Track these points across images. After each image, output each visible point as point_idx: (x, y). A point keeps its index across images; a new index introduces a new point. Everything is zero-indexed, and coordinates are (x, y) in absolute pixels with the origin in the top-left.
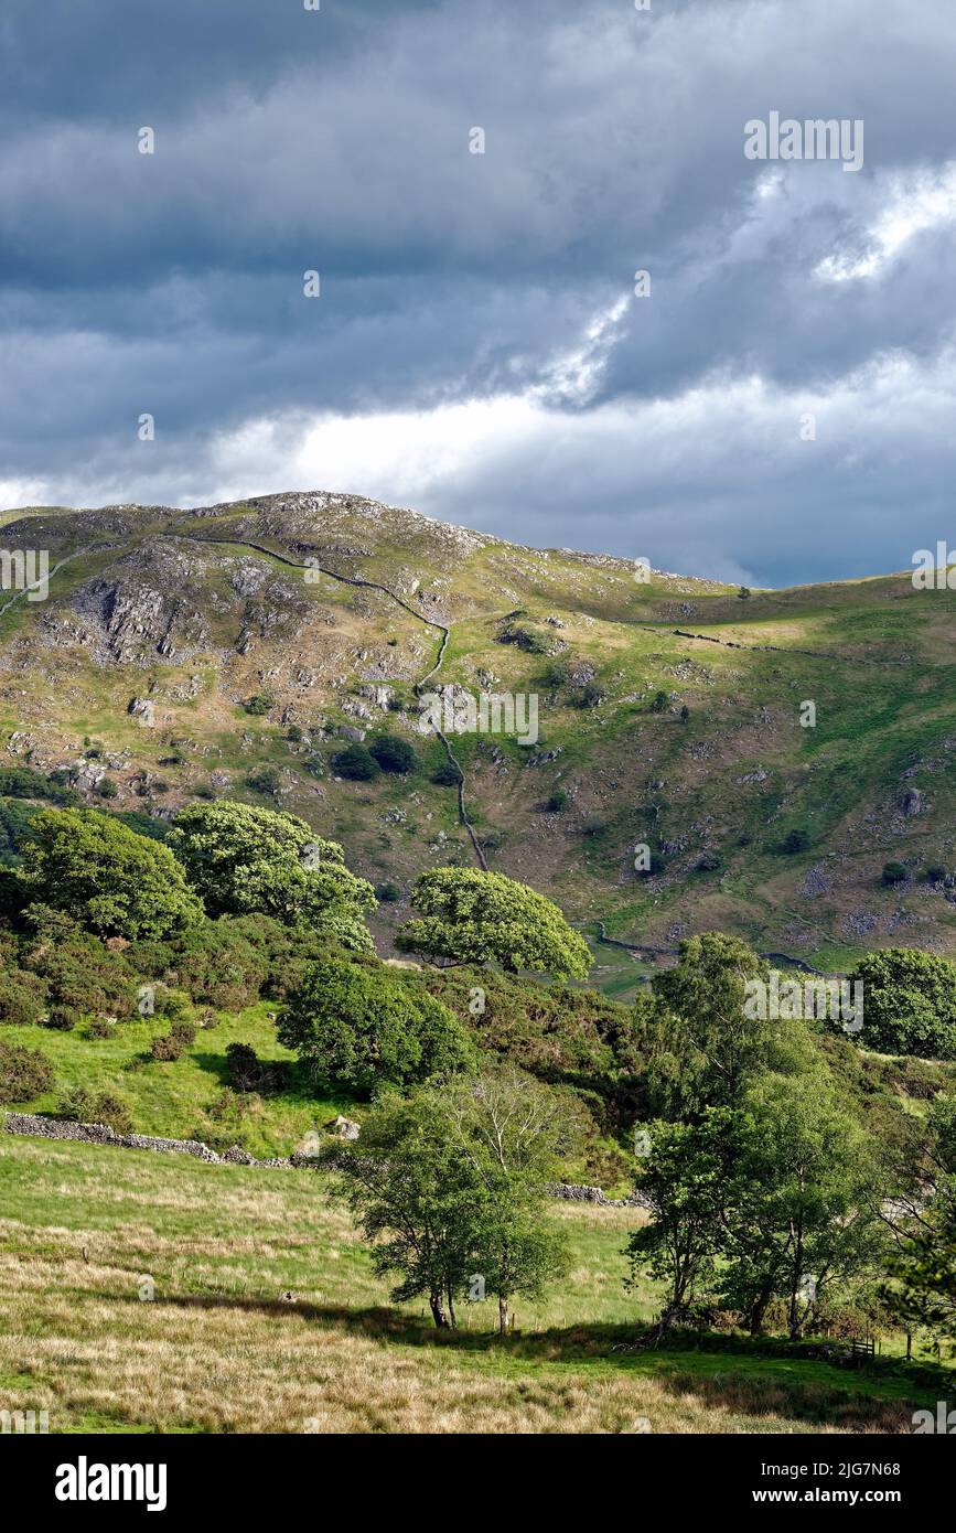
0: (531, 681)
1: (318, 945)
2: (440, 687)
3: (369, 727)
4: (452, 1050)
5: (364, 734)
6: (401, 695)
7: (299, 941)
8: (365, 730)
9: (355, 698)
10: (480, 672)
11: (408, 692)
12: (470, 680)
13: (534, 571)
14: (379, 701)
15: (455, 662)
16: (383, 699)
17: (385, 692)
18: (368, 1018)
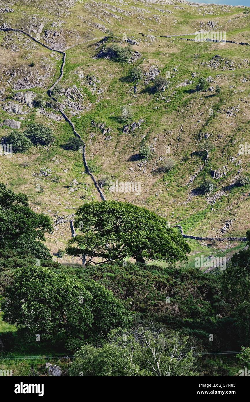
0: (120, 79)
1: (20, 258)
2: (64, 90)
3: (22, 119)
4: (112, 314)
5: (20, 123)
6: (40, 97)
7: (7, 257)
8: (20, 121)
9: (11, 102)
10: (88, 77)
11: (44, 95)
12: (82, 83)
13: (115, 11)
14: (27, 102)
15: (71, 73)
16: (29, 100)
17: (30, 96)
18: (58, 300)
